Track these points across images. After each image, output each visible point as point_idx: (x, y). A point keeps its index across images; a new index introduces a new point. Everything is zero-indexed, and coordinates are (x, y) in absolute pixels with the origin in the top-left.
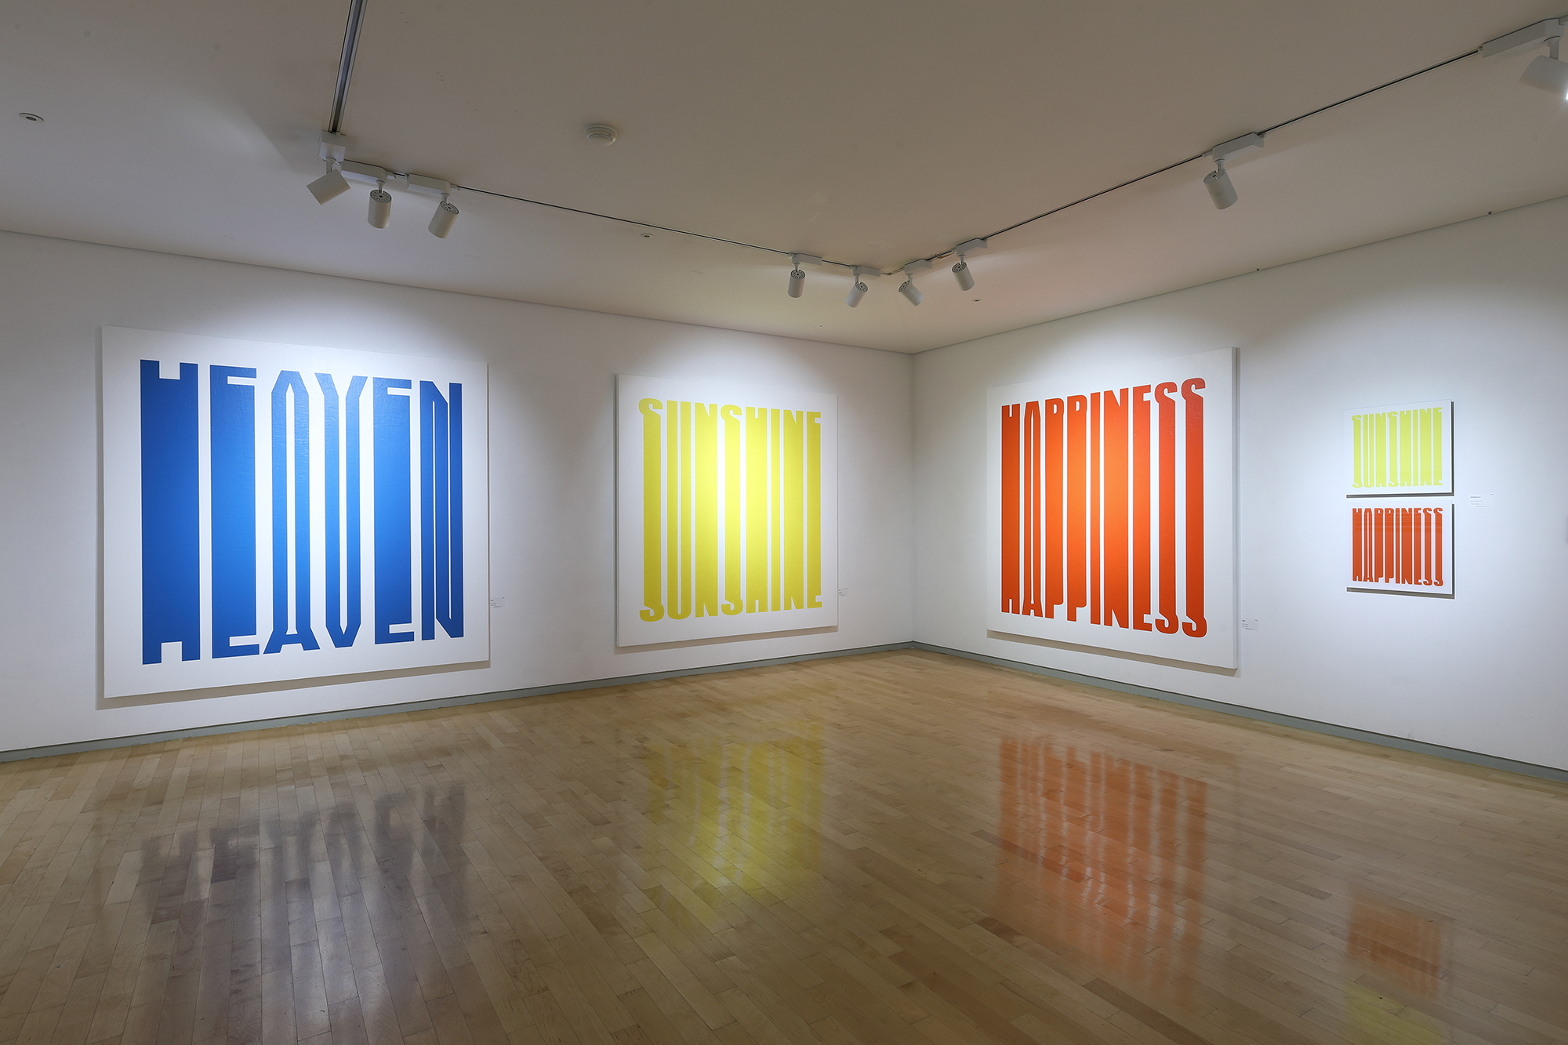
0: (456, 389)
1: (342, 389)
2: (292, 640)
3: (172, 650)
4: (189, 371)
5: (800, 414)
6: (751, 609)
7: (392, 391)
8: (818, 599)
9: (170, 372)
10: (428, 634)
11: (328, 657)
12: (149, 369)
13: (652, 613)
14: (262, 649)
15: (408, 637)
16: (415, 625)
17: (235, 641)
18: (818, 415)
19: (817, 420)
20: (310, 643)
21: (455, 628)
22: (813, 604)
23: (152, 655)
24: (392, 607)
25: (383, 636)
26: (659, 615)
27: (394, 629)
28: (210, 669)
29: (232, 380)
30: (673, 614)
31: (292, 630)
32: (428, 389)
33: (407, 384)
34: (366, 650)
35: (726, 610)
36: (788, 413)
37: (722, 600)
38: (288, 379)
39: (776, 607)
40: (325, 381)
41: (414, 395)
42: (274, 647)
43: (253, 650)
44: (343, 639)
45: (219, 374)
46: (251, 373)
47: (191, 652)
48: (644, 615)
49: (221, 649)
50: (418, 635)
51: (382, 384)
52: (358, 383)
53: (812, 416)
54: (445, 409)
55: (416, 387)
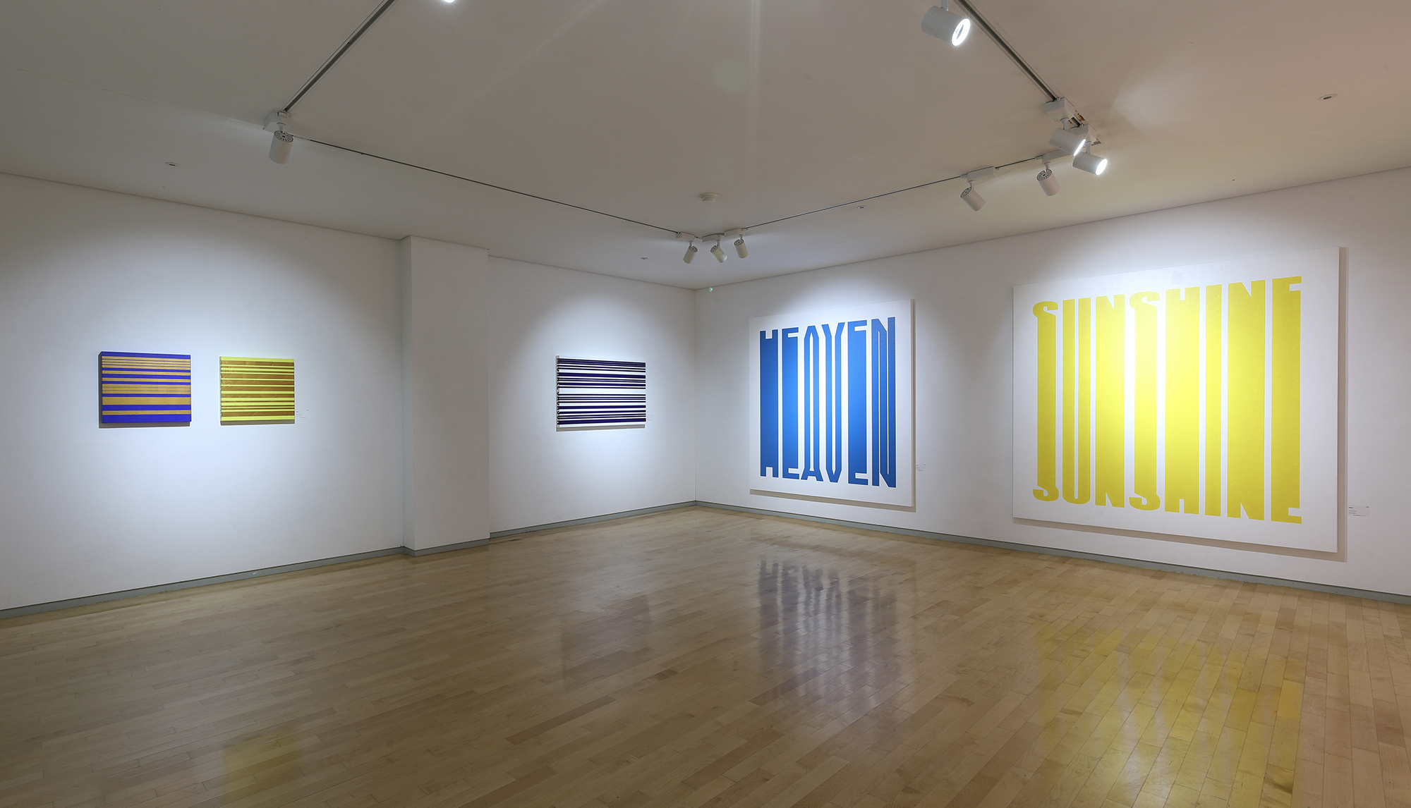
0: (892, 321)
1: (833, 331)
2: (812, 474)
3: (769, 470)
4: (775, 332)
5: (1259, 286)
6: (1172, 507)
7: (857, 329)
8: (1292, 512)
9: (769, 336)
10: (876, 483)
11: (824, 487)
12: (763, 334)
13: (1046, 493)
14: (800, 477)
15: (865, 482)
16: (868, 476)
17: (791, 471)
18: (1298, 280)
19: (1293, 287)
20: (820, 478)
21: (891, 482)
22: (1280, 514)
23: (763, 472)
24: (857, 464)
25: (852, 480)
26: (1053, 496)
27: (858, 476)
28: (782, 484)
29: (790, 335)
30: (1069, 497)
31: (812, 469)
32: (876, 323)
33: (864, 323)
34: (842, 487)
35: (1136, 503)
36: (1236, 289)
37: (1129, 491)
38: (811, 330)
39: (1213, 509)
40: (826, 328)
41: (868, 329)
42: (804, 477)
43: (797, 477)
44: (834, 478)
45: (786, 332)
46: (796, 330)
47: (775, 474)
48: (1038, 494)
49: (786, 475)
50: (870, 482)
51: (852, 325)
52: (841, 326)
53: (1281, 286)
54: (885, 335)
55: (869, 323)
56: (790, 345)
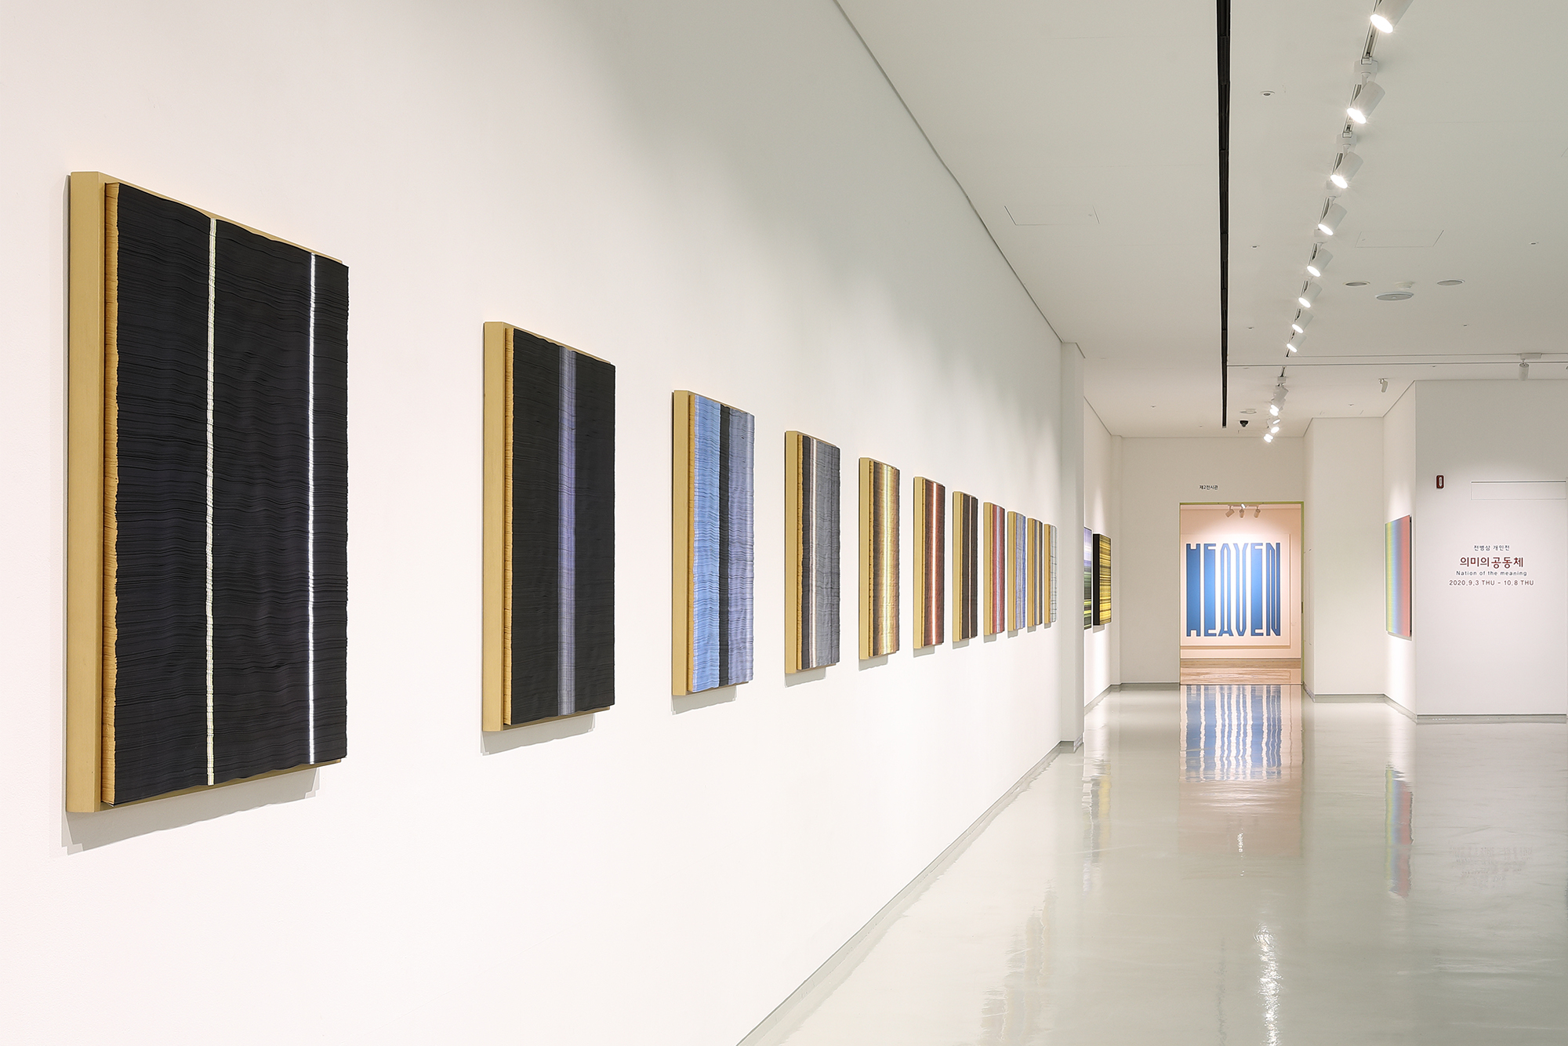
0: (1278, 545)
1: (1241, 548)
2: (1226, 632)
3: (1194, 633)
4: (1198, 546)
7: (1257, 547)
9: (1193, 547)
10: (1268, 634)
11: (1236, 639)
12: (1188, 546)
14: (1218, 635)
15: (1262, 634)
16: (1264, 630)
17: (1210, 632)
20: (1231, 635)
21: (1278, 633)
23: (1189, 634)
24: (1257, 624)
25: (1253, 634)
27: (1257, 631)
28: (1203, 640)
29: (1210, 548)
31: (1226, 629)
32: (1269, 545)
33: (1262, 544)
34: (1248, 638)
38: (1225, 546)
40: (1236, 545)
41: (1264, 548)
42: (1220, 635)
43: (1215, 635)
44: (1241, 634)
45: (1206, 546)
46: (1215, 545)
47: (1198, 634)
49: (1207, 634)
50: (1265, 634)
51: (1253, 545)
54: (1275, 552)
55: (1264, 545)
56: (1210, 554)
